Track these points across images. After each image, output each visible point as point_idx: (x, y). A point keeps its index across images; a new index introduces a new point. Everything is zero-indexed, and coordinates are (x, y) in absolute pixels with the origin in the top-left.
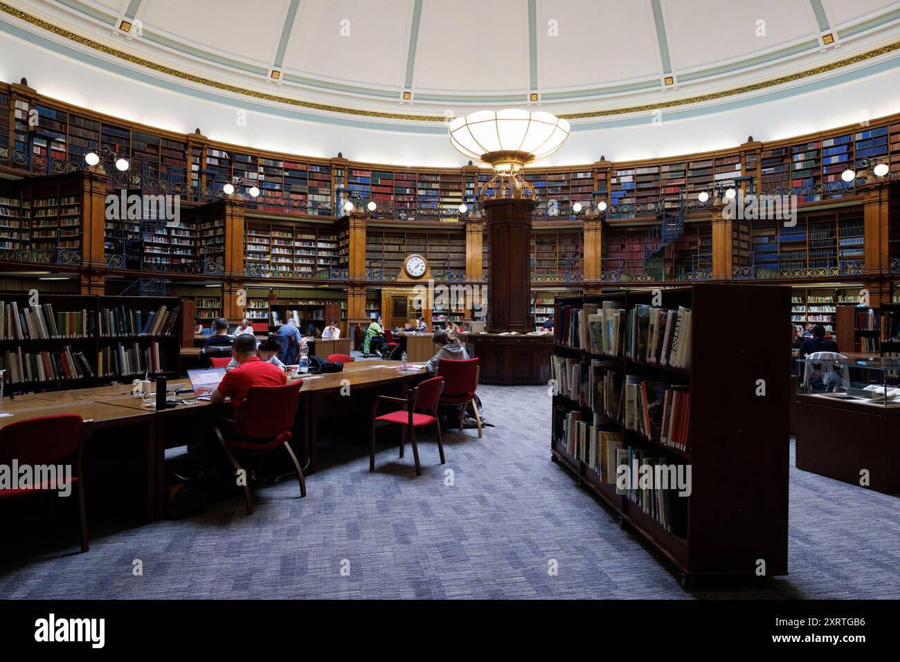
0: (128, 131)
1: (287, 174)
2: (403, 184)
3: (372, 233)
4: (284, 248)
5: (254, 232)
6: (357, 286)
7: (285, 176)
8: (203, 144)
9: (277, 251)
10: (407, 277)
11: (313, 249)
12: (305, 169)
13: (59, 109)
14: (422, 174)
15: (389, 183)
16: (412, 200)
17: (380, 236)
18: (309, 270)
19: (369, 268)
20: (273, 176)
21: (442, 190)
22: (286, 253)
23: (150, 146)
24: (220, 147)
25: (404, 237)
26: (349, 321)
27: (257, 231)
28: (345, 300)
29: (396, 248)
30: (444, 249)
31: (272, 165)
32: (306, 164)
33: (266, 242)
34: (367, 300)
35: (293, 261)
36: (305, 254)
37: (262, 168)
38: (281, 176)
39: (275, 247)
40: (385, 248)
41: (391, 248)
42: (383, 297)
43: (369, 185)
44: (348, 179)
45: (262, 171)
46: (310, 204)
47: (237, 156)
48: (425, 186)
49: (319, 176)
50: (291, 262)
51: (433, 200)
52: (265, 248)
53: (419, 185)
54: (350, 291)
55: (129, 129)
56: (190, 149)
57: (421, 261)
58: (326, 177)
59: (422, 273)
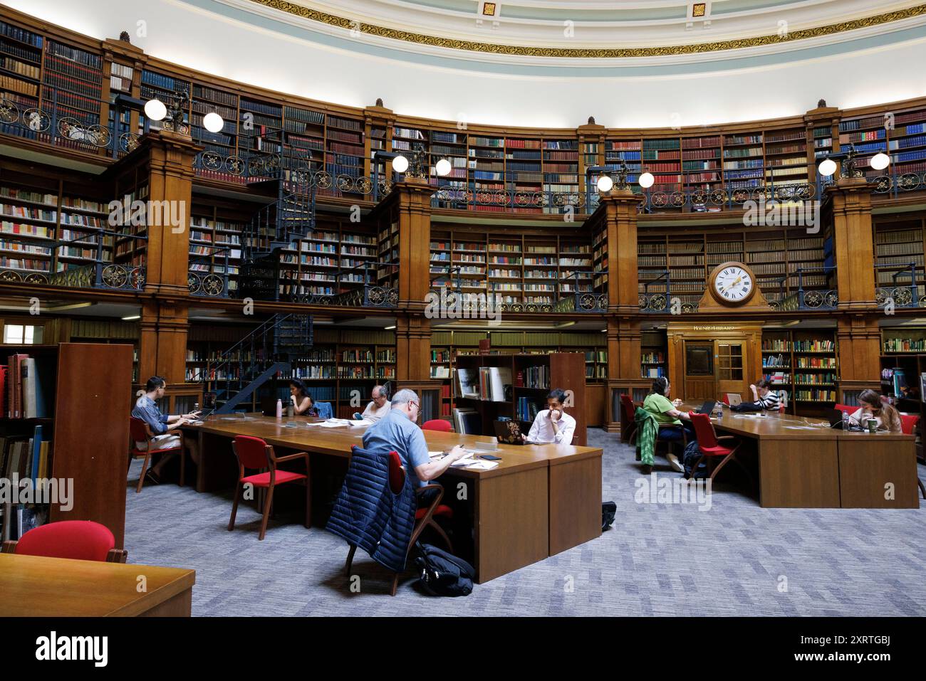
0: (280, 106)
1: (510, 157)
2: (697, 155)
3: (649, 238)
4: (507, 268)
5: (462, 245)
6: (625, 322)
7: (508, 161)
8: (386, 120)
9: (497, 274)
10: (716, 304)
11: (554, 269)
12: (537, 147)
13: (177, 77)
14: (731, 136)
15: (674, 156)
16: (714, 179)
17: (659, 243)
18: (547, 301)
19: (646, 293)
20: (490, 161)
21: (768, 158)
22: (510, 276)
23: (311, 127)
24: (412, 124)
25: (703, 242)
26: (611, 385)
27: (467, 244)
28: (605, 348)
29: (690, 261)
30: (777, 257)
31: (487, 145)
32: (539, 140)
33: (480, 260)
34: (642, 347)
35: (522, 288)
36: (541, 277)
37: (473, 151)
38: (502, 161)
39: (494, 267)
40: (670, 261)
41: (680, 261)
42: (670, 342)
43: (639, 162)
44: (606, 156)
45: (474, 155)
46: (545, 200)
47: (437, 135)
48: (736, 154)
49: (560, 157)
50: (519, 290)
51: (754, 175)
52: (479, 269)
53: (725, 154)
54: (612, 330)
55: (282, 103)
56: (368, 129)
57: (743, 273)
58: (570, 157)
59: (745, 295)
